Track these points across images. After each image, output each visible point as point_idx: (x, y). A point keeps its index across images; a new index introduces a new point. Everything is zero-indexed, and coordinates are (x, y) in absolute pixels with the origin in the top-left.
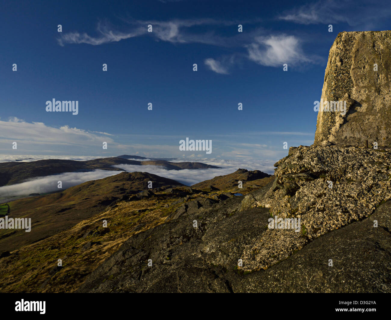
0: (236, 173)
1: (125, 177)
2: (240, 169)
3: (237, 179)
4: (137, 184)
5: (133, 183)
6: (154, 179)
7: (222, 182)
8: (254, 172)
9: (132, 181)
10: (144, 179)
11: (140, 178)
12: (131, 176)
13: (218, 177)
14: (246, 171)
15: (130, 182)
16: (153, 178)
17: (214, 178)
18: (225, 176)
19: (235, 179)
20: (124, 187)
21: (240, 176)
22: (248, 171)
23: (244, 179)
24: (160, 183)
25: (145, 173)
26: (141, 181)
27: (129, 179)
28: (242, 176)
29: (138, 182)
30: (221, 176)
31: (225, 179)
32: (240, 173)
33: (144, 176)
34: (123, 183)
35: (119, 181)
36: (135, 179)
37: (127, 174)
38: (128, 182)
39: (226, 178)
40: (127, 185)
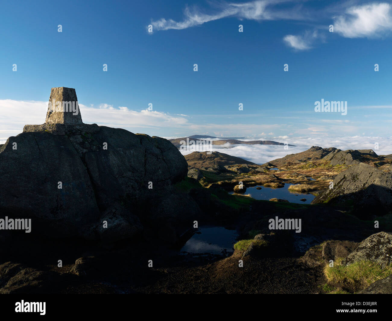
0: (309, 150)
1: (196, 156)
2: (313, 147)
3: (310, 157)
4: (208, 163)
5: (203, 162)
6: (225, 158)
7: (294, 160)
8: (328, 149)
9: (203, 160)
10: (214, 159)
11: (210, 157)
12: (201, 156)
13: (290, 155)
14: (321, 148)
15: (201, 162)
16: (223, 157)
17: (286, 157)
18: (297, 154)
19: (308, 157)
20: (196, 166)
21: (313, 154)
22: (322, 148)
23: (317, 157)
24: (230, 162)
25: (215, 153)
26: (212, 160)
27: (200, 158)
28: (315, 154)
29: (209, 162)
30: (292, 155)
31: (296, 157)
32: (313, 151)
33: (214, 156)
34: (194, 162)
35: (191, 160)
36: (206, 158)
37: (197, 154)
38: (199, 161)
39: (298, 156)
40: (198, 165)
